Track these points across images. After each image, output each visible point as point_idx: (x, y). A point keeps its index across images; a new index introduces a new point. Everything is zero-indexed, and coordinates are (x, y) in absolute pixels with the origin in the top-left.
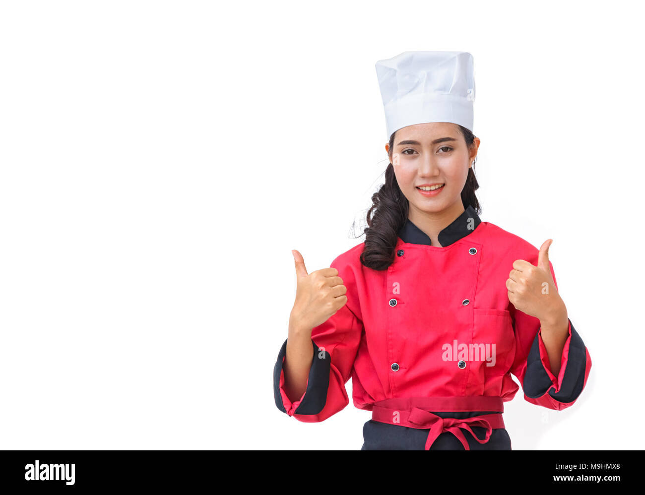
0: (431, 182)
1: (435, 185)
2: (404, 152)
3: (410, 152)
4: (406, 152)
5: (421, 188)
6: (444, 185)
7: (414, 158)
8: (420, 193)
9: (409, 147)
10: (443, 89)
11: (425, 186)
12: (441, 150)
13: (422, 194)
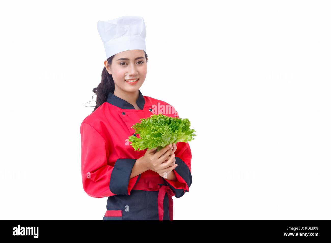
0: (134, 78)
1: (135, 79)
2: (120, 64)
3: (123, 64)
4: (121, 64)
5: (128, 81)
6: (138, 79)
7: (126, 66)
8: (128, 83)
9: (123, 61)
10: (137, 34)
11: (131, 80)
12: (137, 63)
13: (129, 83)
